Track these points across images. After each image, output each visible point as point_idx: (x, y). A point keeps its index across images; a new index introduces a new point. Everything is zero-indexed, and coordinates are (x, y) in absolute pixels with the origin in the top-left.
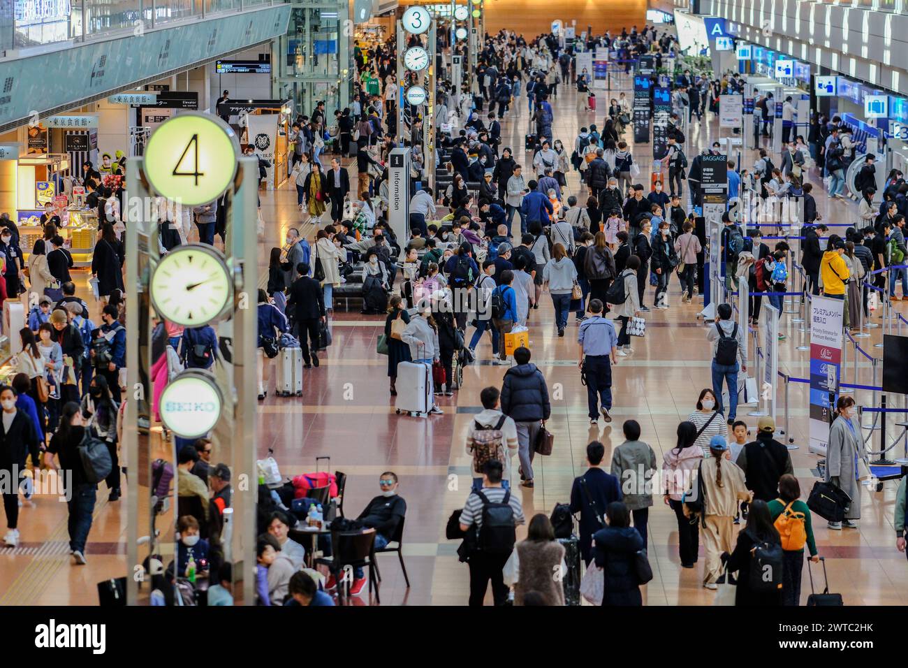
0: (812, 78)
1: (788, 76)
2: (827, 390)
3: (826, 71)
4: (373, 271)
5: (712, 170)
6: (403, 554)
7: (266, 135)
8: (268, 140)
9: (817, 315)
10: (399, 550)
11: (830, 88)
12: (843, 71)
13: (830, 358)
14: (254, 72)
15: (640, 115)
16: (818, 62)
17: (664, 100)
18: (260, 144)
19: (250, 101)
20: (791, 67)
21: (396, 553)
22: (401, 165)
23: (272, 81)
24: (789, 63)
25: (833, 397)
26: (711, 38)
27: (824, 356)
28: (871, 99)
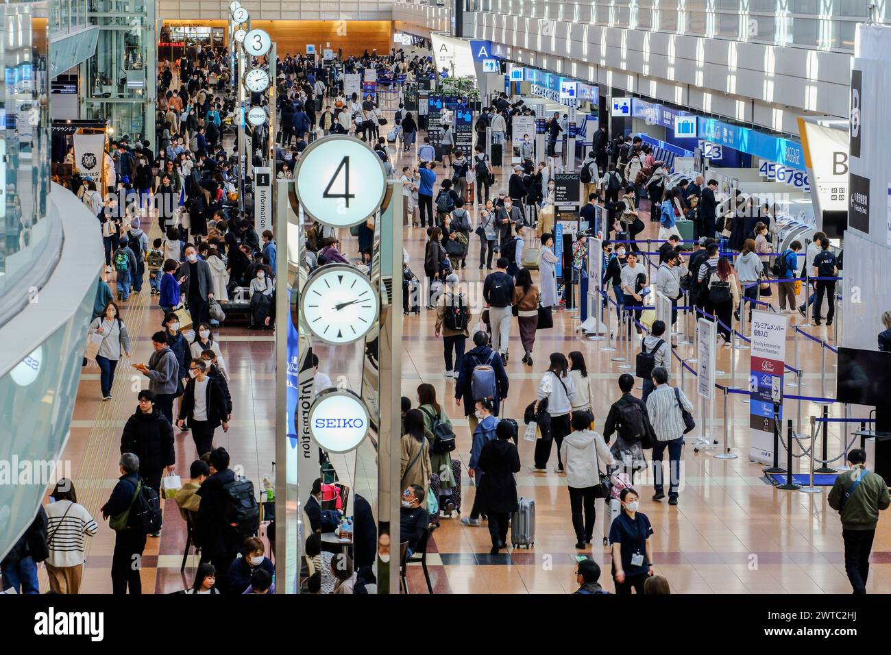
0: (602, 100)
1: (572, 97)
2: (771, 401)
3: (618, 93)
4: (260, 286)
5: (565, 188)
6: (428, 563)
7: (92, 154)
8: (95, 159)
9: (758, 329)
10: (423, 560)
11: (625, 109)
12: (641, 92)
13: (772, 370)
14: (59, 92)
15: (433, 134)
16: (610, 84)
17: (466, 120)
18: (87, 163)
19: (69, 122)
20: (574, 88)
21: (420, 564)
22: (267, 184)
23: (80, 101)
24: (573, 85)
25: (777, 408)
26: (478, 60)
27: (765, 368)
28: (680, 119)
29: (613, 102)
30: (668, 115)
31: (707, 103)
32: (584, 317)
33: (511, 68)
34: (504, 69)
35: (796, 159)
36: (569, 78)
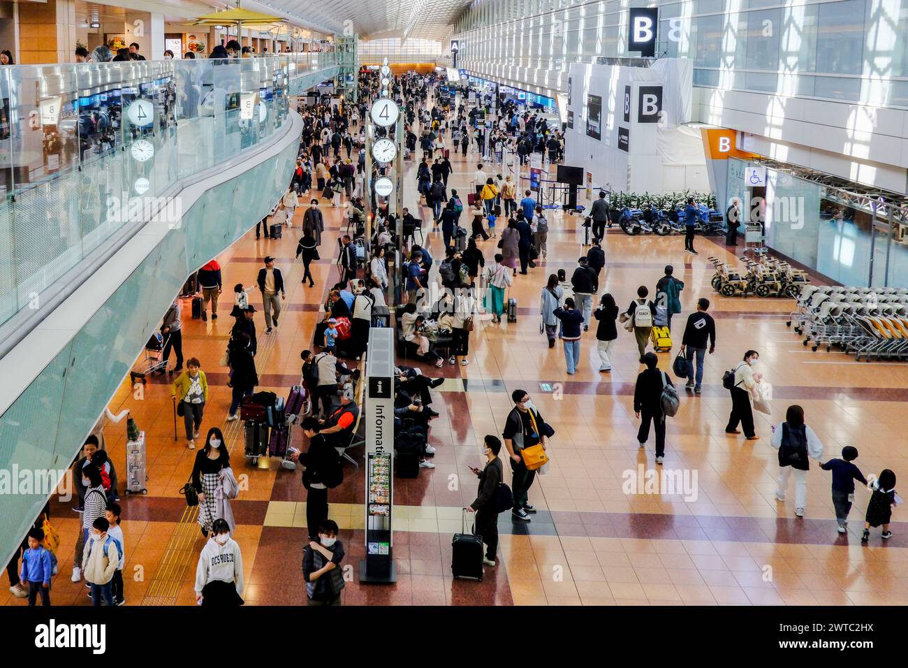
0: (497, 88)
1: (488, 87)
2: (536, 182)
11: (504, 90)
12: (509, 85)
13: (537, 172)
16: (499, 83)
20: (489, 84)
25: (539, 184)
26: (460, 75)
27: (535, 171)
28: (520, 93)
29: (501, 88)
30: (517, 92)
31: (528, 88)
32: (483, 155)
33: (470, 78)
34: (468, 78)
35: (555, 106)
36: (487, 81)
